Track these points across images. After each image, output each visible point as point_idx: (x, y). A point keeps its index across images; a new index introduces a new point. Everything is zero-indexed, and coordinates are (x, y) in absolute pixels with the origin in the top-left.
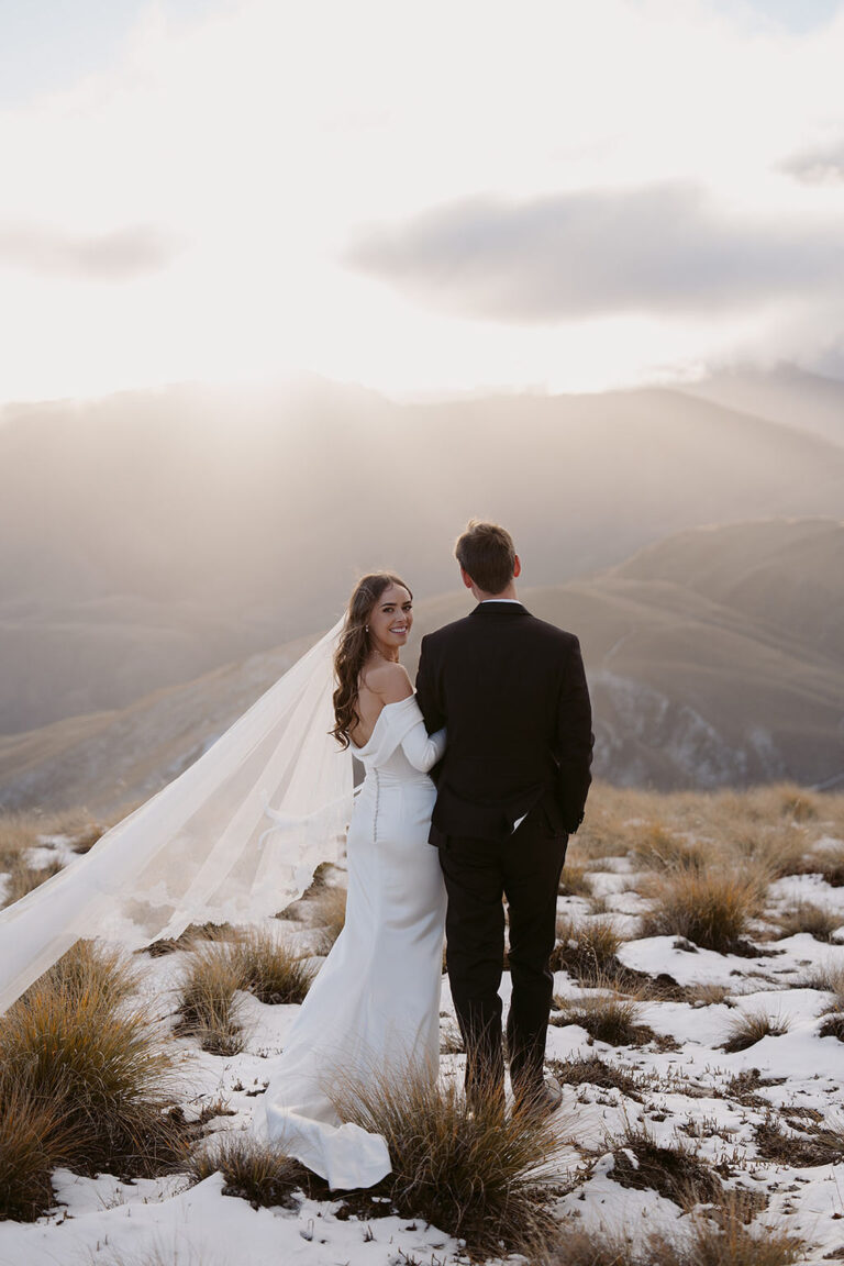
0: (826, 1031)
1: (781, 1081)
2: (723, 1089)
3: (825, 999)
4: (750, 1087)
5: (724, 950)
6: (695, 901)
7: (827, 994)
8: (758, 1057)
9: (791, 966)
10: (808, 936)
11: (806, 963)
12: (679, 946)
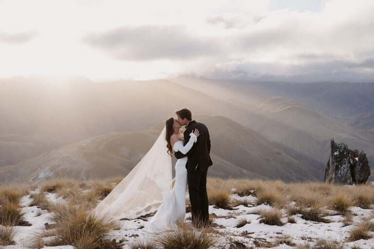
0: (261, 222)
1: (253, 233)
2: (240, 235)
3: (258, 216)
4: (246, 234)
5: (225, 209)
6: (218, 196)
7: (258, 215)
8: (245, 228)
9: (241, 212)
10: (243, 206)
11: (244, 211)
12: (214, 207)
